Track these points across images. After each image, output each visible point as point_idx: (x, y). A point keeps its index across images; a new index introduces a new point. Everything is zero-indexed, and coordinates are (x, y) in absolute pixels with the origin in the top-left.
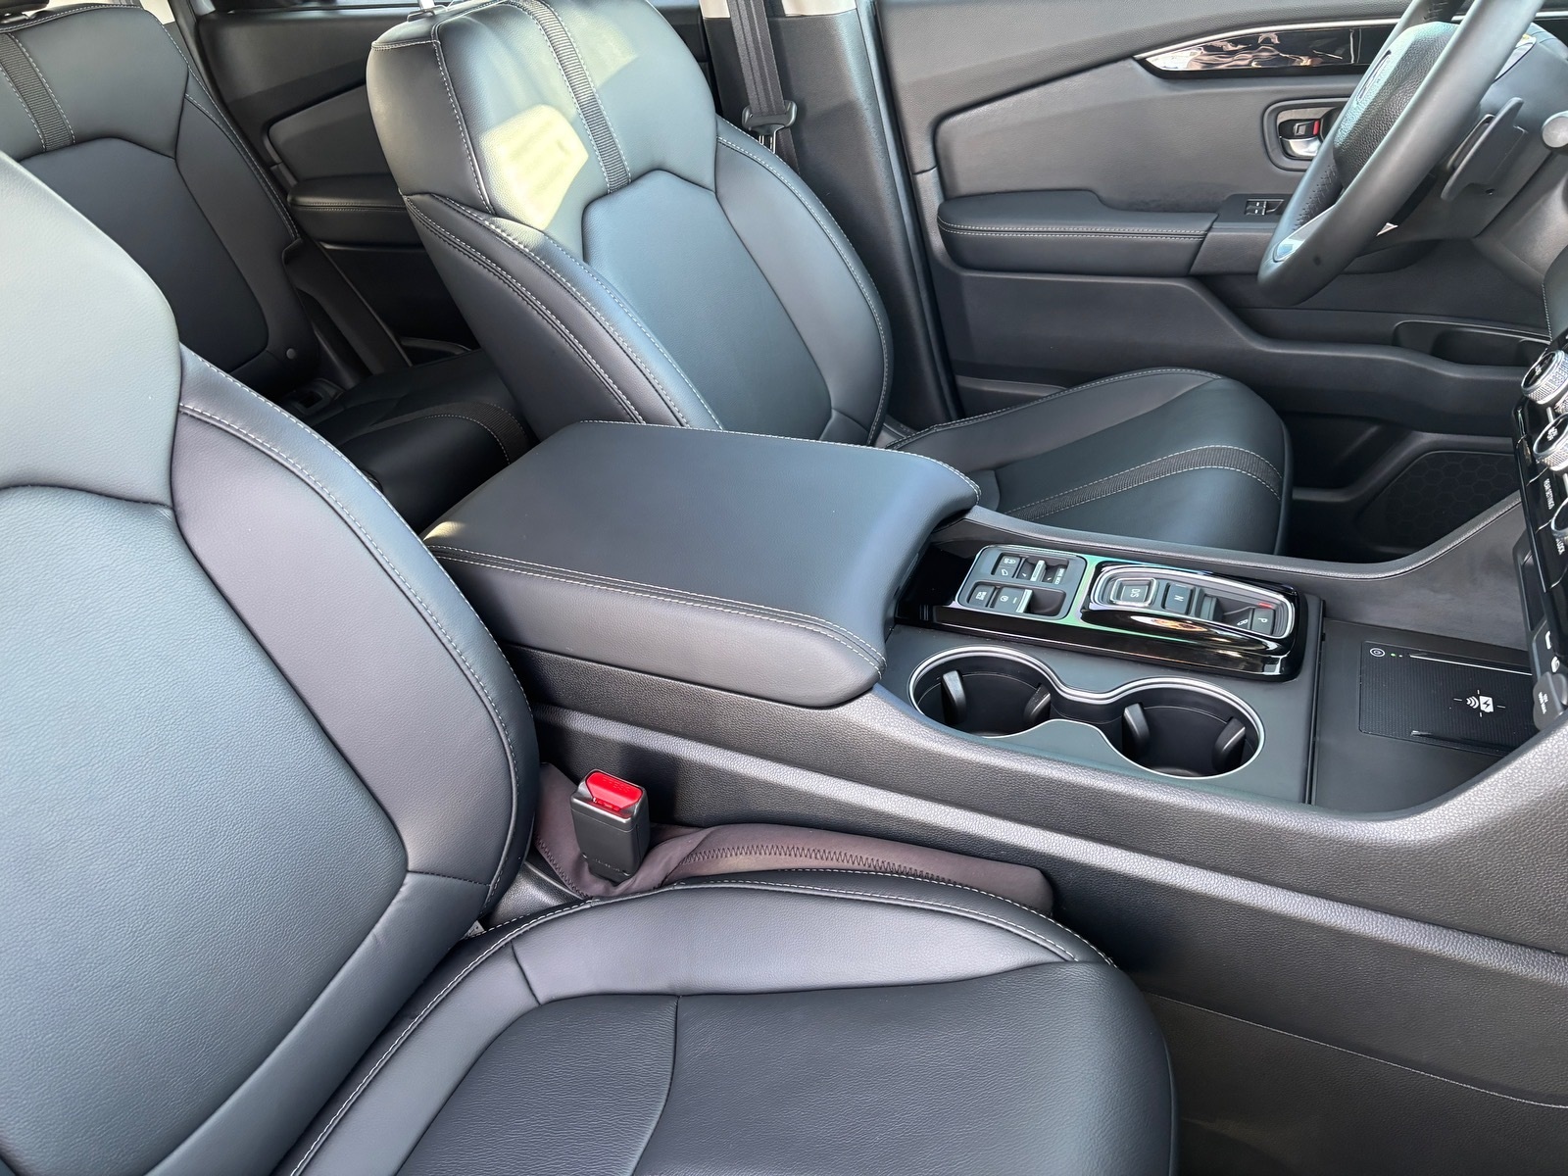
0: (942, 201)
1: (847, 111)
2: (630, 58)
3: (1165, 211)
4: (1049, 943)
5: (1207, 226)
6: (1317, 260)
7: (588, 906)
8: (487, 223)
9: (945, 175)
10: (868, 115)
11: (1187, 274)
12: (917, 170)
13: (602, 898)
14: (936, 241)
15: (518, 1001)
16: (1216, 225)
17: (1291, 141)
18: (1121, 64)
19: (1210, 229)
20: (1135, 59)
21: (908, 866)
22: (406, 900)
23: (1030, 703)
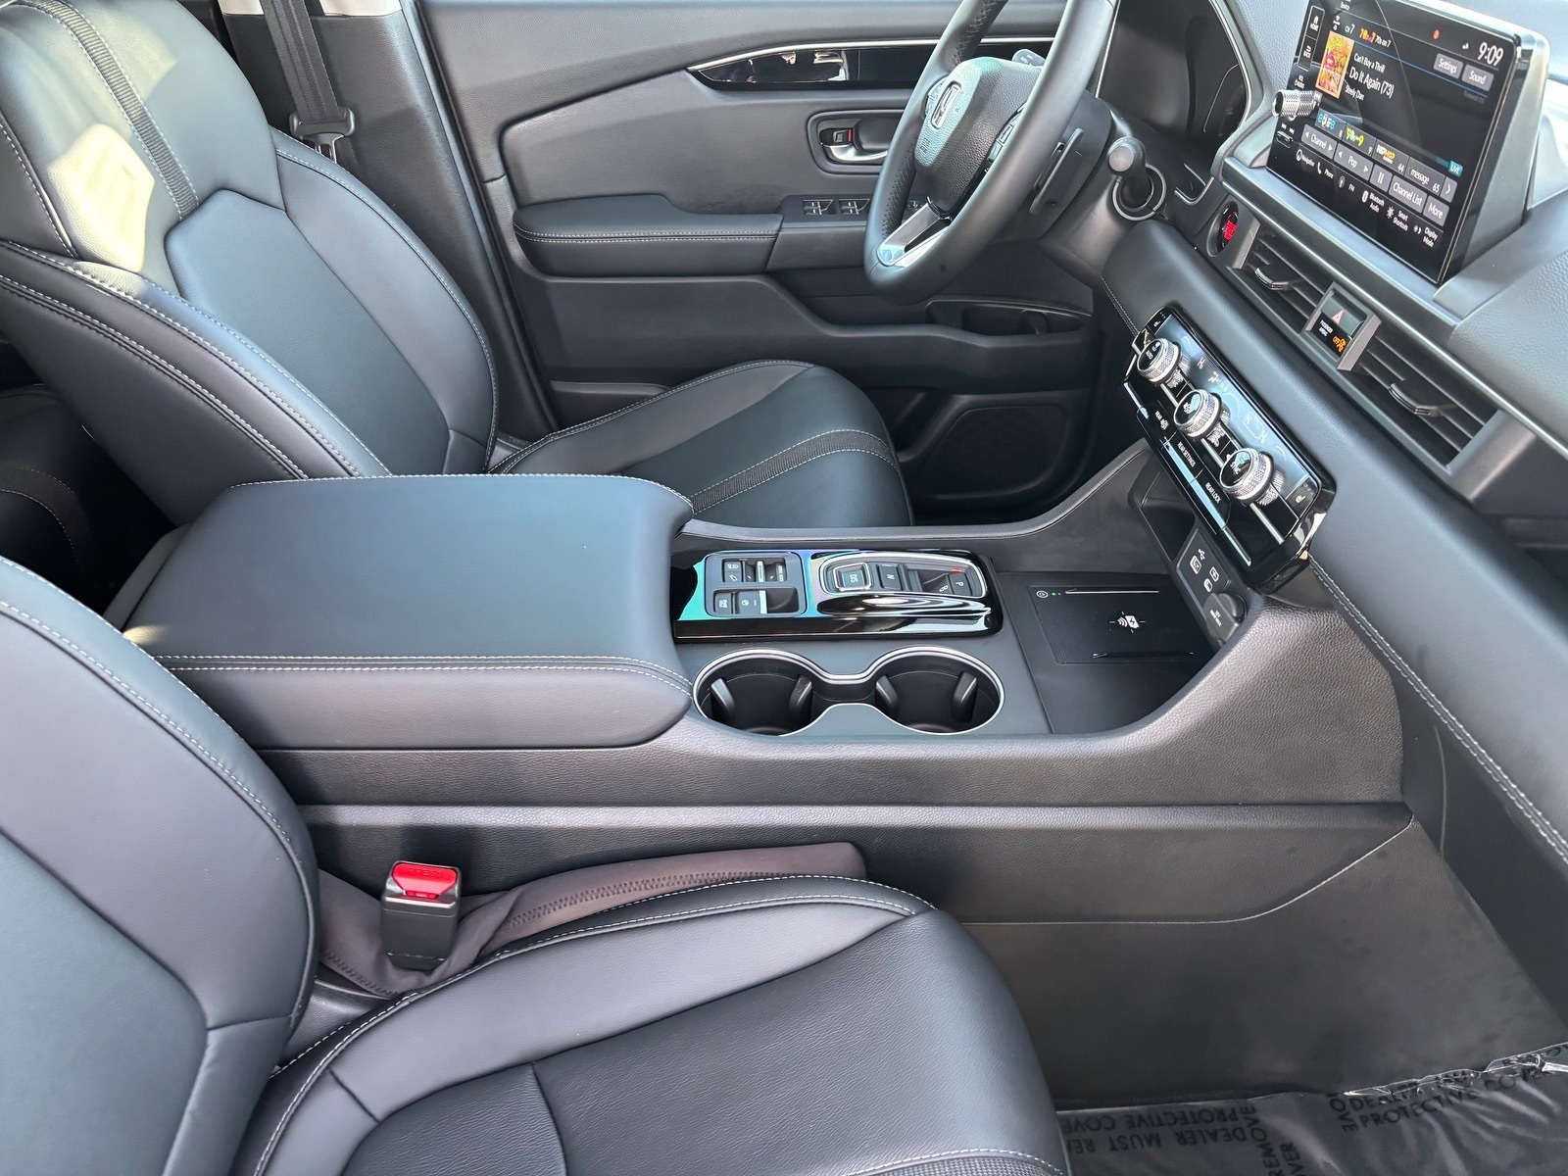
0: (515, 208)
1: (408, 118)
2: (172, 64)
3: (731, 213)
4: (888, 904)
5: (777, 226)
6: (943, 268)
7: (406, 1003)
8: (71, 269)
9: (516, 182)
10: (430, 123)
11: (765, 272)
12: (487, 178)
13: (419, 990)
14: (516, 251)
15: (356, 1125)
16: (785, 225)
17: (831, 147)
18: (675, 75)
19: (780, 230)
20: (688, 71)
22: (214, 1062)
23: (794, 694)
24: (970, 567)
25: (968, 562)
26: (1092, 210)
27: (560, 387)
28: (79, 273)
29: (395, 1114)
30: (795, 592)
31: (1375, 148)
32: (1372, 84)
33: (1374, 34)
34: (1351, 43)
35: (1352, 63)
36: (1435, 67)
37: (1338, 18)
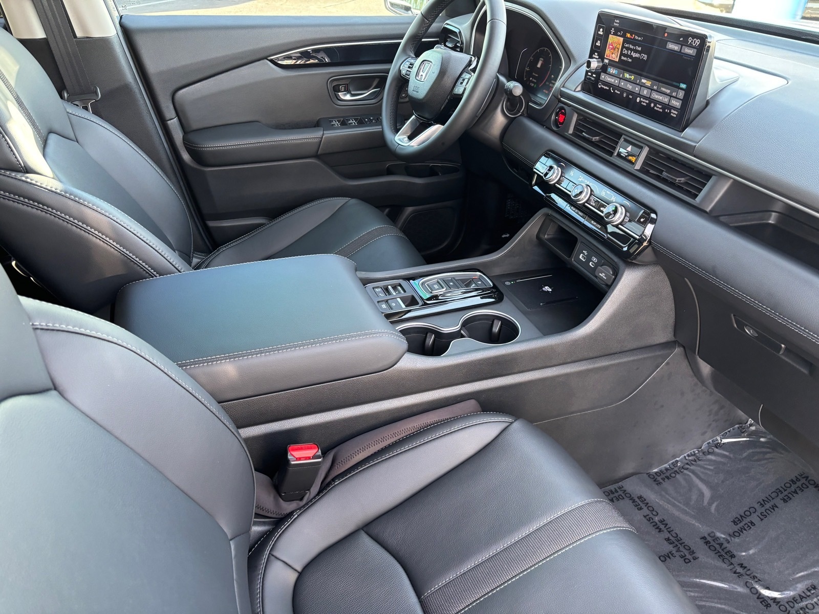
0: (184, 134)
2: (18, 67)
3: (293, 128)
5: (322, 133)
7: (296, 516)
8: (24, 178)
9: (183, 121)
10: (137, 91)
11: (316, 156)
12: (168, 118)
13: (300, 509)
14: (186, 156)
16: (325, 132)
17: (339, 93)
18: (262, 61)
19: (323, 135)
20: (268, 60)
21: (433, 420)
24: (480, 275)
25: (478, 273)
26: (494, 114)
27: (211, 224)
28: (29, 180)
29: (307, 567)
30: (413, 297)
31: (640, 81)
32: (634, 55)
33: (634, 35)
34: (621, 39)
35: (623, 47)
36: (667, 47)
37: (613, 29)
